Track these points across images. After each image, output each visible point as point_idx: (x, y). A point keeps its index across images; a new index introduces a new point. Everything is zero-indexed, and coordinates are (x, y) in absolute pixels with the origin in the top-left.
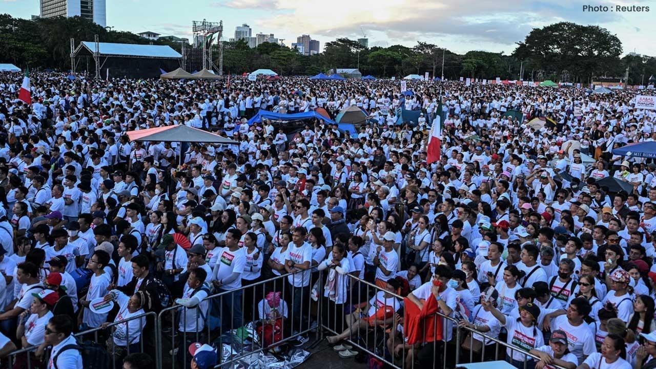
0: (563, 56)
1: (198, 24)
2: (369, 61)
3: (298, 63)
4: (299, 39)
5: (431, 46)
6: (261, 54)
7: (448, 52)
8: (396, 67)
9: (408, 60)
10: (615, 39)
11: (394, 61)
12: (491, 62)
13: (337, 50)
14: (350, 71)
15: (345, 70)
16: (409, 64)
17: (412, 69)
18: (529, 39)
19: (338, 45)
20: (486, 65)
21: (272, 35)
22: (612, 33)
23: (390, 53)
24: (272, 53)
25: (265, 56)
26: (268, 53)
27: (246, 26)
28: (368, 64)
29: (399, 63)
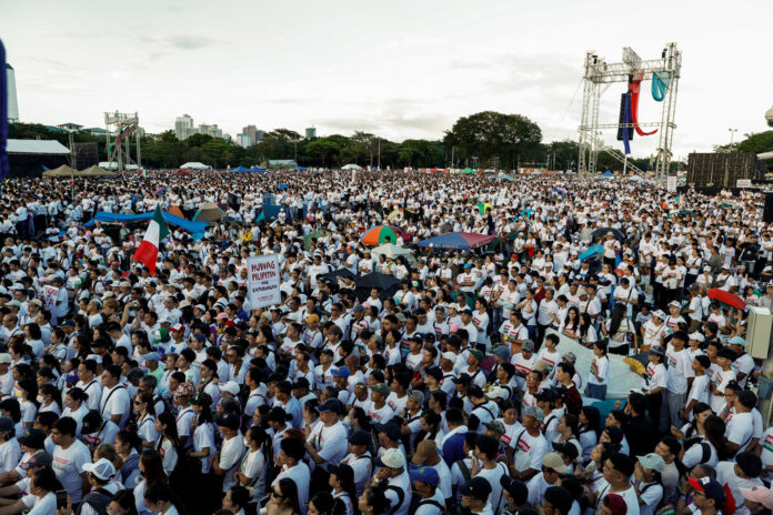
0: (488, 144)
1: (112, 116)
2: (307, 151)
3: (231, 155)
4: (244, 129)
5: (369, 135)
6: (192, 146)
7: (386, 141)
8: (335, 157)
9: (346, 149)
10: (535, 127)
11: (333, 151)
12: (427, 151)
13: (274, 140)
14: (285, 162)
15: (281, 162)
16: (347, 154)
17: (350, 159)
18: (456, 128)
19: (276, 135)
20: (422, 154)
21: (215, 126)
22: (532, 122)
23: (328, 143)
24: (204, 146)
25: (195, 148)
26: (199, 146)
27: (186, 116)
28: (306, 155)
29: (337, 153)
